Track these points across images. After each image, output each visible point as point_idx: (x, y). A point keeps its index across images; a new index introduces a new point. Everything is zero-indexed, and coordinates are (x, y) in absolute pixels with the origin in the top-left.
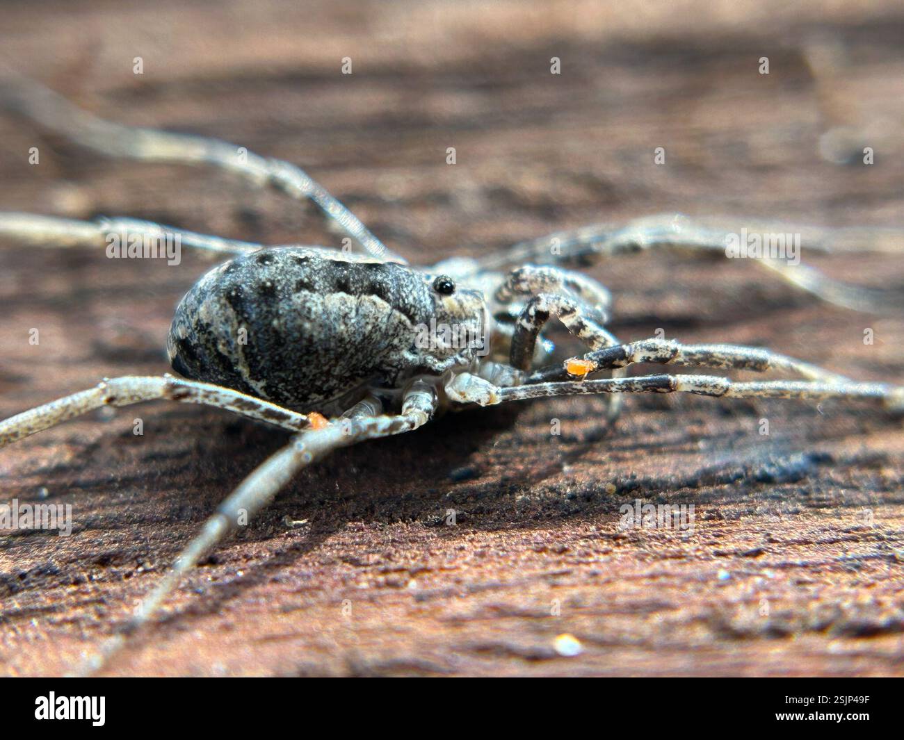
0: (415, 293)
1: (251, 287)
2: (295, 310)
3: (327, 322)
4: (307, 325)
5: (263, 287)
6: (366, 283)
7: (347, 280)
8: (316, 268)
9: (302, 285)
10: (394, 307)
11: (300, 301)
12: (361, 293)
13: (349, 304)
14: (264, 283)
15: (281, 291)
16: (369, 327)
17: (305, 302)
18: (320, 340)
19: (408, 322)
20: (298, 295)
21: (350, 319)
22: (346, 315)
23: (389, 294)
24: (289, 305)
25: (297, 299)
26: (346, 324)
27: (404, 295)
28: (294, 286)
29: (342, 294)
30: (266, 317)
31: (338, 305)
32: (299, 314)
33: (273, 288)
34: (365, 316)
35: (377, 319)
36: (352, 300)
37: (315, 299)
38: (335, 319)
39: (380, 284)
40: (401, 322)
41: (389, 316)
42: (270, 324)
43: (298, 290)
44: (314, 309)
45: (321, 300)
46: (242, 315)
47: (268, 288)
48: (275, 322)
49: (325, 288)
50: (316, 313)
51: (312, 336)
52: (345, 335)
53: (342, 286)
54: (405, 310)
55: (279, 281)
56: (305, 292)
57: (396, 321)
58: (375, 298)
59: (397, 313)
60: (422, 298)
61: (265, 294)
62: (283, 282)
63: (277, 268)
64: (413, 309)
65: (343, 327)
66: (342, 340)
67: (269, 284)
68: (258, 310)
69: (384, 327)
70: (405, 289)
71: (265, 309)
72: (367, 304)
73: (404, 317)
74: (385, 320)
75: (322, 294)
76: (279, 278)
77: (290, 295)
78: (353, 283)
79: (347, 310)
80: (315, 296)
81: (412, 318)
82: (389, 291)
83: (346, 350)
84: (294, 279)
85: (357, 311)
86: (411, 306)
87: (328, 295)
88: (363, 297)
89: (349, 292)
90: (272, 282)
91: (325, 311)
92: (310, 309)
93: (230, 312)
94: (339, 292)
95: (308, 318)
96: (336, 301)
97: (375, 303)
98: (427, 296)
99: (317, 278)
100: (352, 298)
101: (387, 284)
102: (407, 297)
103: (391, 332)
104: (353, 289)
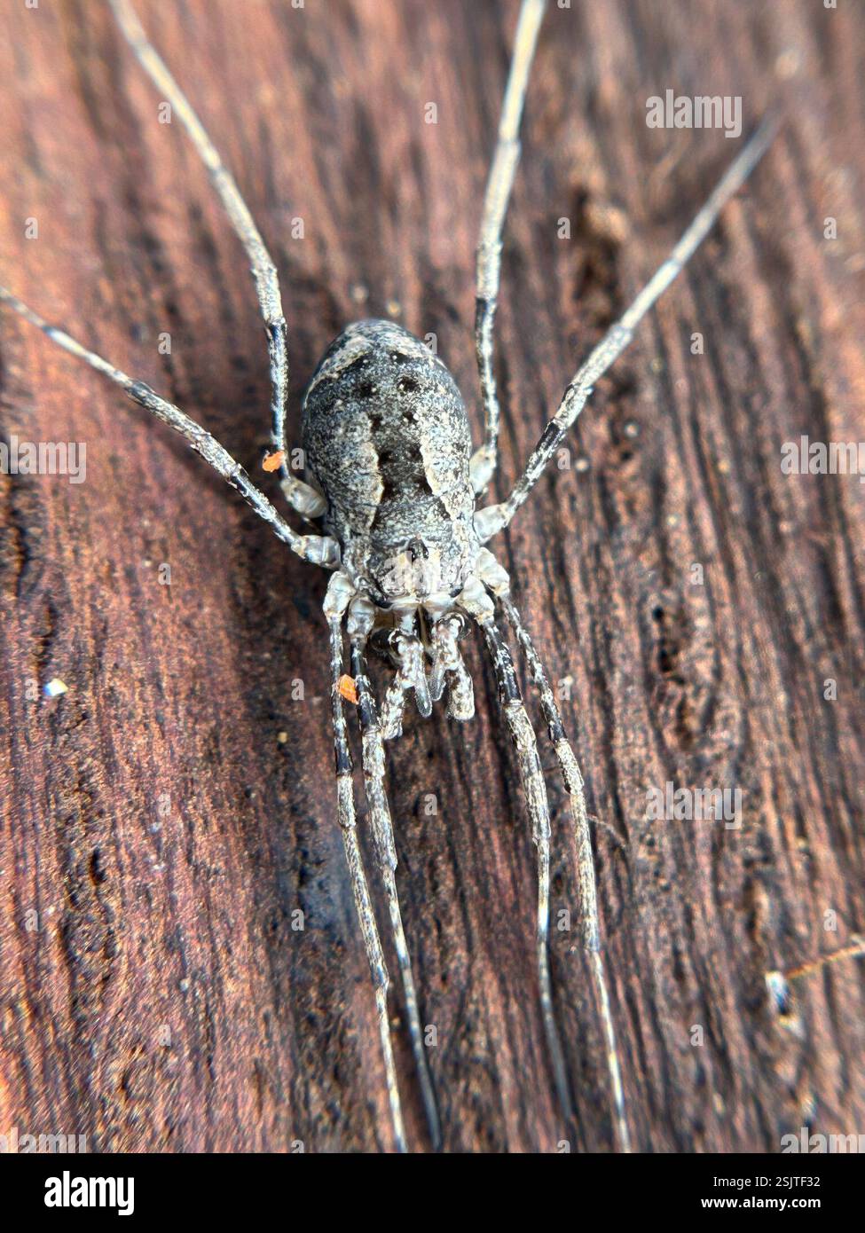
0: (399, 526)
1: (370, 375)
2: (351, 417)
3: (348, 448)
4: (341, 431)
5: (371, 385)
6: (395, 478)
7: (392, 461)
8: (401, 431)
9: (376, 421)
10: (378, 507)
11: (360, 420)
12: (383, 475)
13: (369, 465)
14: (375, 386)
15: (368, 401)
16: (354, 488)
17: (361, 425)
18: (333, 445)
19: (369, 524)
20: (366, 417)
21: (356, 469)
22: (358, 464)
23: (389, 502)
24: (355, 411)
25: (362, 417)
26: (350, 466)
27: (392, 515)
28: (374, 412)
29: (376, 458)
30: (343, 393)
31: (366, 455)
32: (348, 422)
33: (370, 394)
34: (362, 483)
35: (362, 493)
36: (374, 467)
37: (365, 433)
38: (351, 455)
39: (399, 492)
40: (367, 516)
41: (369, 505)
42: (339, 398)
43: (371, 417)
44: (356, 434)
45: (366, 440)
46: (347, 373)
47: (370, 390)
48: (339, 402)
49: (379, 441)
50: (353, 436)
51: (334, 437)
52: (342, 468)
53: (384, 457)
54: (378, 519)
55: (378, 398)
56: (370, 424)
57: (366, 512)
58: (381, 489)
59: (373, 511)
60: (397, 534)
61: (363, 388)
62: (378, 403)
63: (396, 395)
64: (382, 526)
65: (347, 463)
66: (338, 465)
67: (374, 390)
68: (349, 385)
69: (358, 501)
70: (399, 516)
71: (350, 391)
72: (373, 482)
73: (372, 519)
74: (364, 501)
75: (371, 439)
76: (382, 399)
77: (364, 410)
78: (392, 467)
79: (363, 465)
80: (368, 434)
81: (374, 527)
82: (393, 501)
83: (332, 471)
84: (382, 412)
85: (366, 474)
86: (385, 524)
87: (372, 445)
88: (380, 478)
89: (380, 463)
90: (377, 393)
91: (355, 444)
92: (355, 430)
93: (349, 362)
94: (378, 454)
95: (347, 431)
96: (369, 452)
97: (376, 489)
98: (402, 538)
99: (388, 432)
100: (376, 467)
101: (401, 499)
102: (391, 519)
103: (357, 509)
104: (385, 467)
